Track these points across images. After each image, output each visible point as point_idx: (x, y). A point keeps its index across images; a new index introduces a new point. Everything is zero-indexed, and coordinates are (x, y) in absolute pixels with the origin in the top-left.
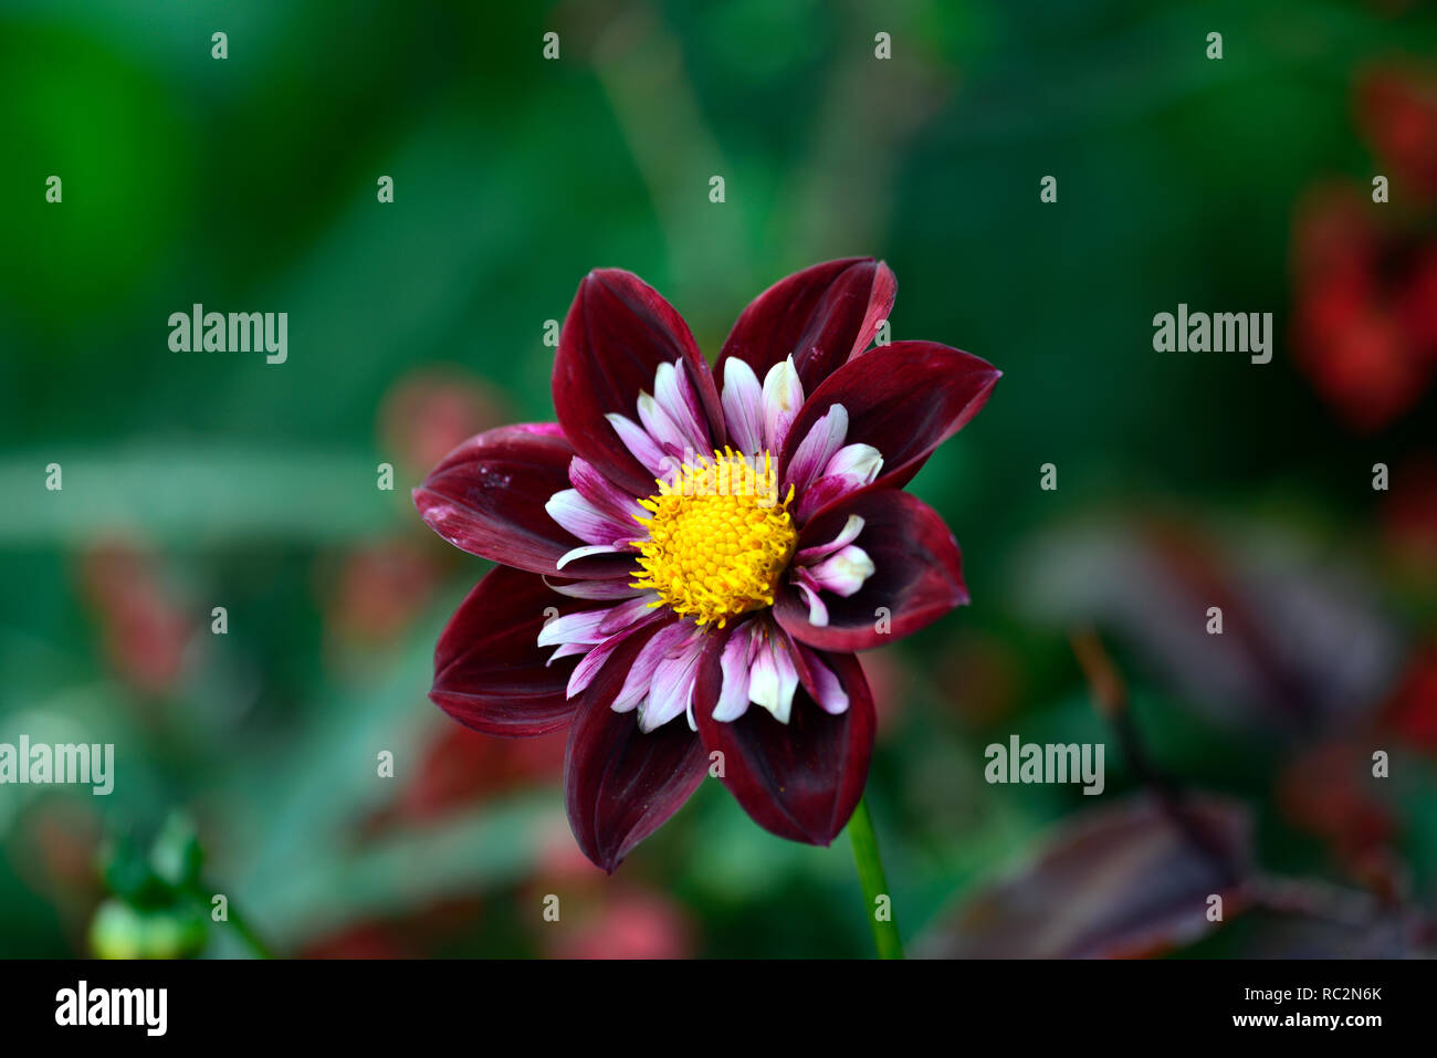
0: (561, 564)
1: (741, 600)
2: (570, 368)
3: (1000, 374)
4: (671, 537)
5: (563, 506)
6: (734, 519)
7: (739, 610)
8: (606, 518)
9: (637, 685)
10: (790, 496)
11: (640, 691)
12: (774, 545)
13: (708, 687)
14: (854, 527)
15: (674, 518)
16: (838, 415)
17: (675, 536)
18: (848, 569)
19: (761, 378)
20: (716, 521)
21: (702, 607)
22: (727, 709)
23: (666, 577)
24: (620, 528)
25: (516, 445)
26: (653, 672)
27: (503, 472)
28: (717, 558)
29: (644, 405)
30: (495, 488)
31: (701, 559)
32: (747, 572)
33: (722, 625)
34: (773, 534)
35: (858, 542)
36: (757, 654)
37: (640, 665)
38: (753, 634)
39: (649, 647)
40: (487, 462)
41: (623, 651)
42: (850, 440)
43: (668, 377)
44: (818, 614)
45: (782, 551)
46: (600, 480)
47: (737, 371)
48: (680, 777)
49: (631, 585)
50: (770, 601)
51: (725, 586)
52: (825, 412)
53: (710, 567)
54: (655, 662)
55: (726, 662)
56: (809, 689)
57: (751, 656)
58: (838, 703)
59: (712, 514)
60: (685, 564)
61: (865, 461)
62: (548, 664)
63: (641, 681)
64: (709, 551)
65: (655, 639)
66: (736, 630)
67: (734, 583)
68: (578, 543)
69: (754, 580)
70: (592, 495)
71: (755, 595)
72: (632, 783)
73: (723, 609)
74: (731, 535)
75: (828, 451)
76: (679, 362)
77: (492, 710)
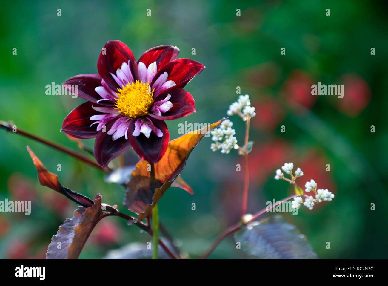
0: (98, 101)
1: (139, 112)
2: (102, 61)
3: (205, 67)
4: (124, 98)
5: (99, 90)
6: (140, 94)
7: (139, 114)
8: (108, 94)
9: (113, 129)
10: (153, 91)
11: (114, 130)
12: (149, 100)
13: (131, 129)
14: (169, 97)
15: (125, 94)
16: (166, 74)
17: (125, 98)
18: (166, 105)
19: (147, 67)
20: (135, 95)
21: (131, 113)
22: (136, 133)
23: (123, 105)
24: (111, 96)
25: (86, 77)
26: (117, 127)
27: (84, 82)
28: (135, 102)
29: (118, 72)
30: (82, 85)
31: (131, 102)
32: (143, 105)
33: (135, 117)
34: (149, 98)
35: (169, 100)
36: (142, 124)
37: (115, 124)
38: (141, 121)
39: (117, 121)
40: (80, 80)
41: (109, 123)
42: (168, 80)
43: (125, 66)
44: (160, 114)
45: (151, 102)
46: (107, 86)
47: (142, 65)
49: (114, 108)
50: (147, 113)
51: (137, 108)
52: (163, 73)
53: (134, 104)
54: (118, 124)
55: (136, 124)
56: (154, 131)
57: (141, 124)
58: (160, 135)
59: (134, 93)
60: (127, 104)
61: (172, 84)
62: (91, 126)
63: (115, 128)
65: (119, 120)
66: (137, 120)
67: (139, 107)
68: (102, 98)
69: (144, 107)
70: (106, 88)
71: (143, 111)
72: (111, 150)
73: (136, 113)
74: (139, 98)
75: (162, 82)
76: (128, 62)
77: (77, 134)
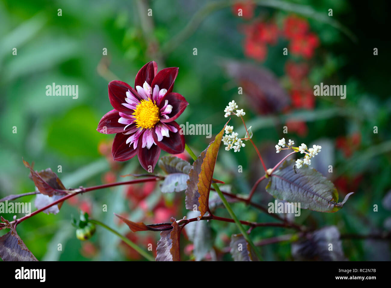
0: (124, 129)
1: (154, 122)
2: (112, 99)
3: (178, 68)
4: (139, 118)
5: (121, 121)
6: (148, 110)
7: (155, 123)
8: (128, 119)
9: (144, 142)
10: (155, 102)
11: (146, 143)
12: (156, 111)
13: (155, 137)
14: (167, 102)
15: (139, 114)
16: (157, 87)
17: (140, 117)
18: (169, 109)
19: (142, 87)
20: (145, 111)
21: (149, 126)
22: (160, 139)
23: (141, 123)
24: (131, 120)
25: (109, 115)
26: (146, 140)
27: (109, 120)
28: (148, 117)
29: (126, 100)
30: (109, 123)
31: (146, 118)
32: (154, 117)
33: (153, 127)
34: (155, 109)
35: (169, 104)
36: (161, 129)
37: (143, 139)
38: (159, 126)
39: (144, 136)
40: (106, 120)
41: (140, 139)
42: (160, 89)
43: (128, 94)
44: (167, 117)
45: (157, 111)
46: (125, 114)
47: (138, 87)
48: (157, 153)
49: (137, 128)
50: (159, 120)
51: (151, 121)
52: (154, 87)
53: (147, 119)
54: (146, 137)
55: (156, 132)
56: (171, 130)
57: (160, 130)
58: (176, 131)
59: (144, 111)
60: (143, 120)
61: (164, 91)
62: (130, 146)
63: (145, 141)
64: (146, 116)
65: (144, 134)
66: (156, 127)
67: (152, 119)
68: (126, 125)
69: (155, 118)
70: (124, 117)
71: (156, 120)
72: (151, 157)
73: (152, 124)
74: (148, 112)
75: (158, 93)
76: (129, 90)
77: (124, 158)
